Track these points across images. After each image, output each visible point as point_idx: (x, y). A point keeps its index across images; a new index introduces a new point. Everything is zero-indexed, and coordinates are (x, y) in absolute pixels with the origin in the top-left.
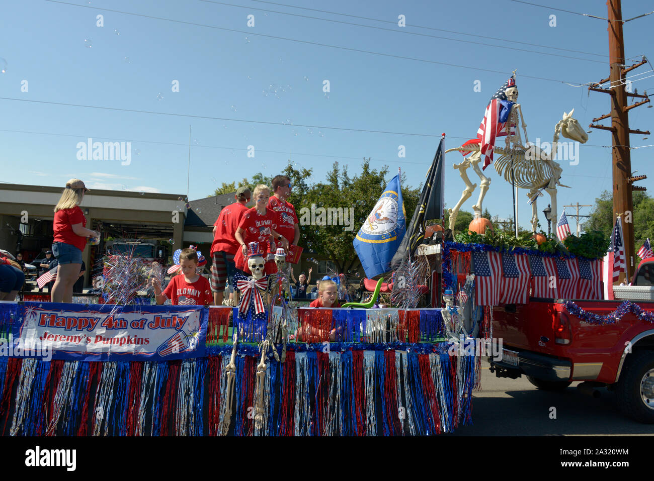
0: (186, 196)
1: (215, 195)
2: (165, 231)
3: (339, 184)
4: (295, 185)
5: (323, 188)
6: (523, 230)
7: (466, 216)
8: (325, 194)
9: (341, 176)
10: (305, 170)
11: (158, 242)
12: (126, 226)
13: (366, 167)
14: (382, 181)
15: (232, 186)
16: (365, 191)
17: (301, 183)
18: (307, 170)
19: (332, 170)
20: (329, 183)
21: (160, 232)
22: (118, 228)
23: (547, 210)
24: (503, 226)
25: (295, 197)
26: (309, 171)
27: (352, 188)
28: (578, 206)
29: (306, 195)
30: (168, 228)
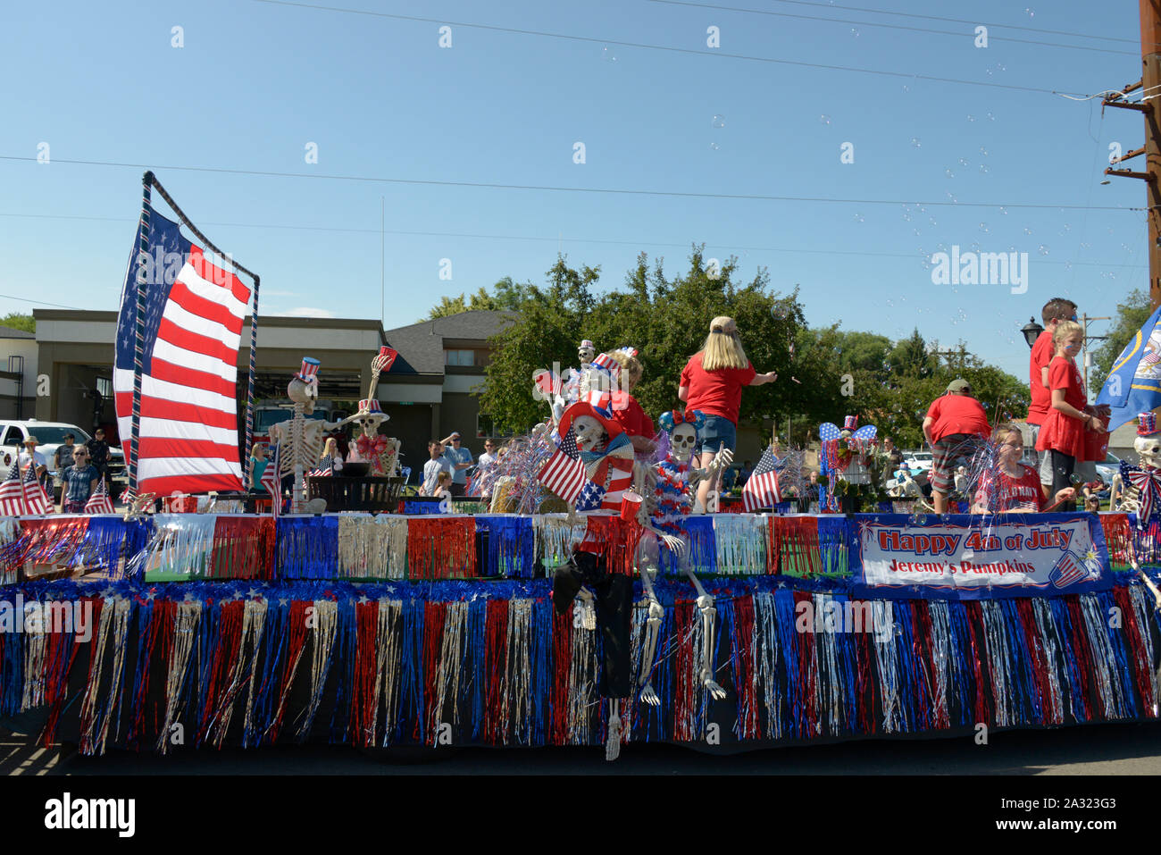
0: (379, 322)
1: (429, 319)
2: (344, 385)
3: (648, 292)
4: (570, 296)
5: (621, 300)
6: (984, 366)
7: (879, 344)
8: (624, 311)
9: (652, 278)
10: (587, 269)
11: (335, 404)
12: (278, 378)
13: (697, 260)
14: (727, 284)
15: (459, 302)
16: (696, 304)
17: (581, 292)
18: (592, 269)
19: (636, 268)
20: (631, 291)
21: (337, 387)
22: (263, 381)
23: (1028, 327)
24: (948, 359)
25: (571, 317)
26: (596, 270)
27: (672, 298)
28: (1086, 319)
29: (590, 313)
30: (350, 380)
